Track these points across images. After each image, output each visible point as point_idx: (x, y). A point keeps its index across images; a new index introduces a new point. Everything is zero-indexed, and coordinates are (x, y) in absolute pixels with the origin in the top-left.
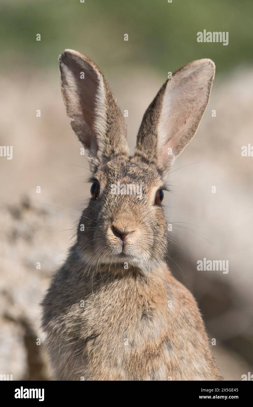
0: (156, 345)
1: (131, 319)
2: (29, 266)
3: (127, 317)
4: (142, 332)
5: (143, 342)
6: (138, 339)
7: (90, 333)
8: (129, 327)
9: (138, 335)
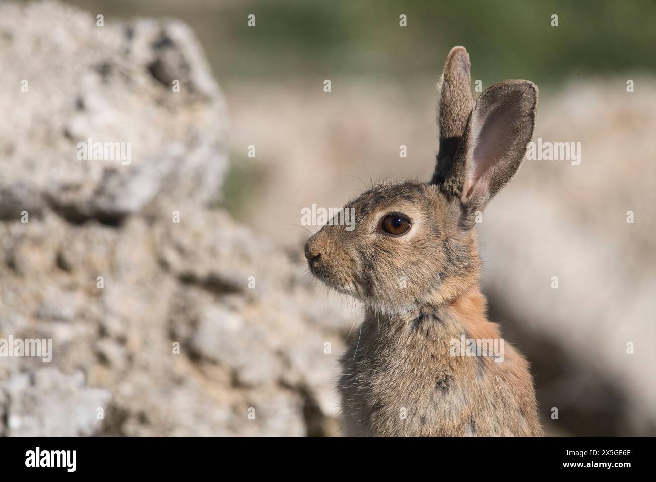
0: (454, 426)
1: (423, 388)
2: (310, 321)
3: (418, 384)
4: (437, 405)
5: (437, 419)
6: (431, 415)
7: (374, 402)
8: (421, 398)
9: (431, 408)
